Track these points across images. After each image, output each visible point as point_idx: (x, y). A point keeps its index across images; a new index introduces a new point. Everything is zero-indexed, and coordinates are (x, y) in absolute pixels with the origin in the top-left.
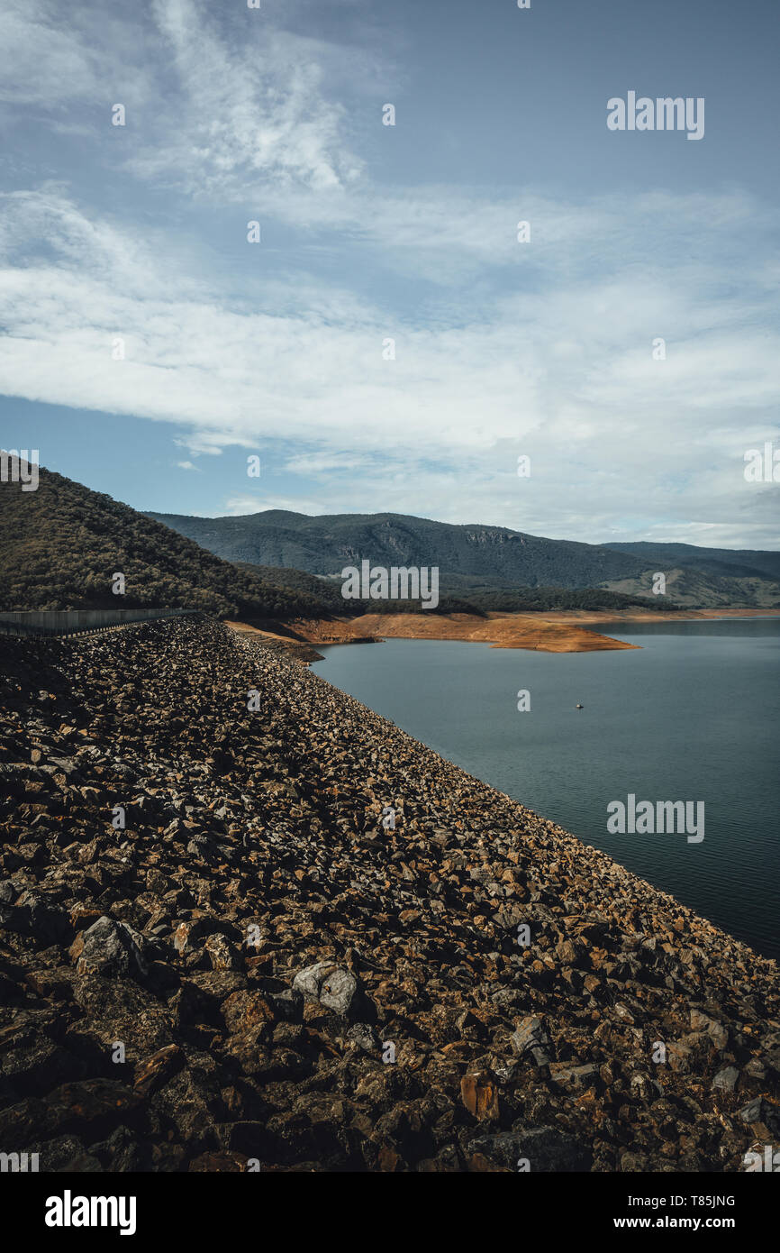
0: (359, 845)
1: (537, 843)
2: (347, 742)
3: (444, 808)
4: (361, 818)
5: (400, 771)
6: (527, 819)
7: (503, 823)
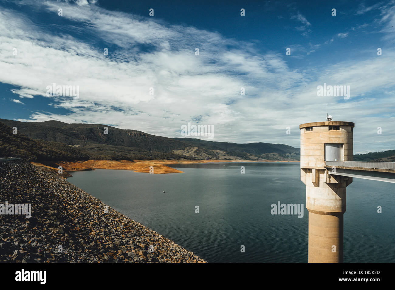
0: (87, 249)
1: (150, 240)
2: (82, 208)
3: (118, 230)
4: (88, 238)
5: (102, 218)
6: (146, 231)
7: (139, 234)
